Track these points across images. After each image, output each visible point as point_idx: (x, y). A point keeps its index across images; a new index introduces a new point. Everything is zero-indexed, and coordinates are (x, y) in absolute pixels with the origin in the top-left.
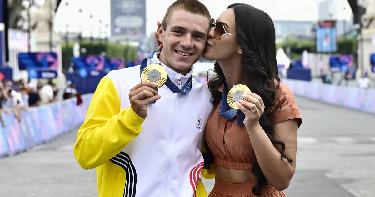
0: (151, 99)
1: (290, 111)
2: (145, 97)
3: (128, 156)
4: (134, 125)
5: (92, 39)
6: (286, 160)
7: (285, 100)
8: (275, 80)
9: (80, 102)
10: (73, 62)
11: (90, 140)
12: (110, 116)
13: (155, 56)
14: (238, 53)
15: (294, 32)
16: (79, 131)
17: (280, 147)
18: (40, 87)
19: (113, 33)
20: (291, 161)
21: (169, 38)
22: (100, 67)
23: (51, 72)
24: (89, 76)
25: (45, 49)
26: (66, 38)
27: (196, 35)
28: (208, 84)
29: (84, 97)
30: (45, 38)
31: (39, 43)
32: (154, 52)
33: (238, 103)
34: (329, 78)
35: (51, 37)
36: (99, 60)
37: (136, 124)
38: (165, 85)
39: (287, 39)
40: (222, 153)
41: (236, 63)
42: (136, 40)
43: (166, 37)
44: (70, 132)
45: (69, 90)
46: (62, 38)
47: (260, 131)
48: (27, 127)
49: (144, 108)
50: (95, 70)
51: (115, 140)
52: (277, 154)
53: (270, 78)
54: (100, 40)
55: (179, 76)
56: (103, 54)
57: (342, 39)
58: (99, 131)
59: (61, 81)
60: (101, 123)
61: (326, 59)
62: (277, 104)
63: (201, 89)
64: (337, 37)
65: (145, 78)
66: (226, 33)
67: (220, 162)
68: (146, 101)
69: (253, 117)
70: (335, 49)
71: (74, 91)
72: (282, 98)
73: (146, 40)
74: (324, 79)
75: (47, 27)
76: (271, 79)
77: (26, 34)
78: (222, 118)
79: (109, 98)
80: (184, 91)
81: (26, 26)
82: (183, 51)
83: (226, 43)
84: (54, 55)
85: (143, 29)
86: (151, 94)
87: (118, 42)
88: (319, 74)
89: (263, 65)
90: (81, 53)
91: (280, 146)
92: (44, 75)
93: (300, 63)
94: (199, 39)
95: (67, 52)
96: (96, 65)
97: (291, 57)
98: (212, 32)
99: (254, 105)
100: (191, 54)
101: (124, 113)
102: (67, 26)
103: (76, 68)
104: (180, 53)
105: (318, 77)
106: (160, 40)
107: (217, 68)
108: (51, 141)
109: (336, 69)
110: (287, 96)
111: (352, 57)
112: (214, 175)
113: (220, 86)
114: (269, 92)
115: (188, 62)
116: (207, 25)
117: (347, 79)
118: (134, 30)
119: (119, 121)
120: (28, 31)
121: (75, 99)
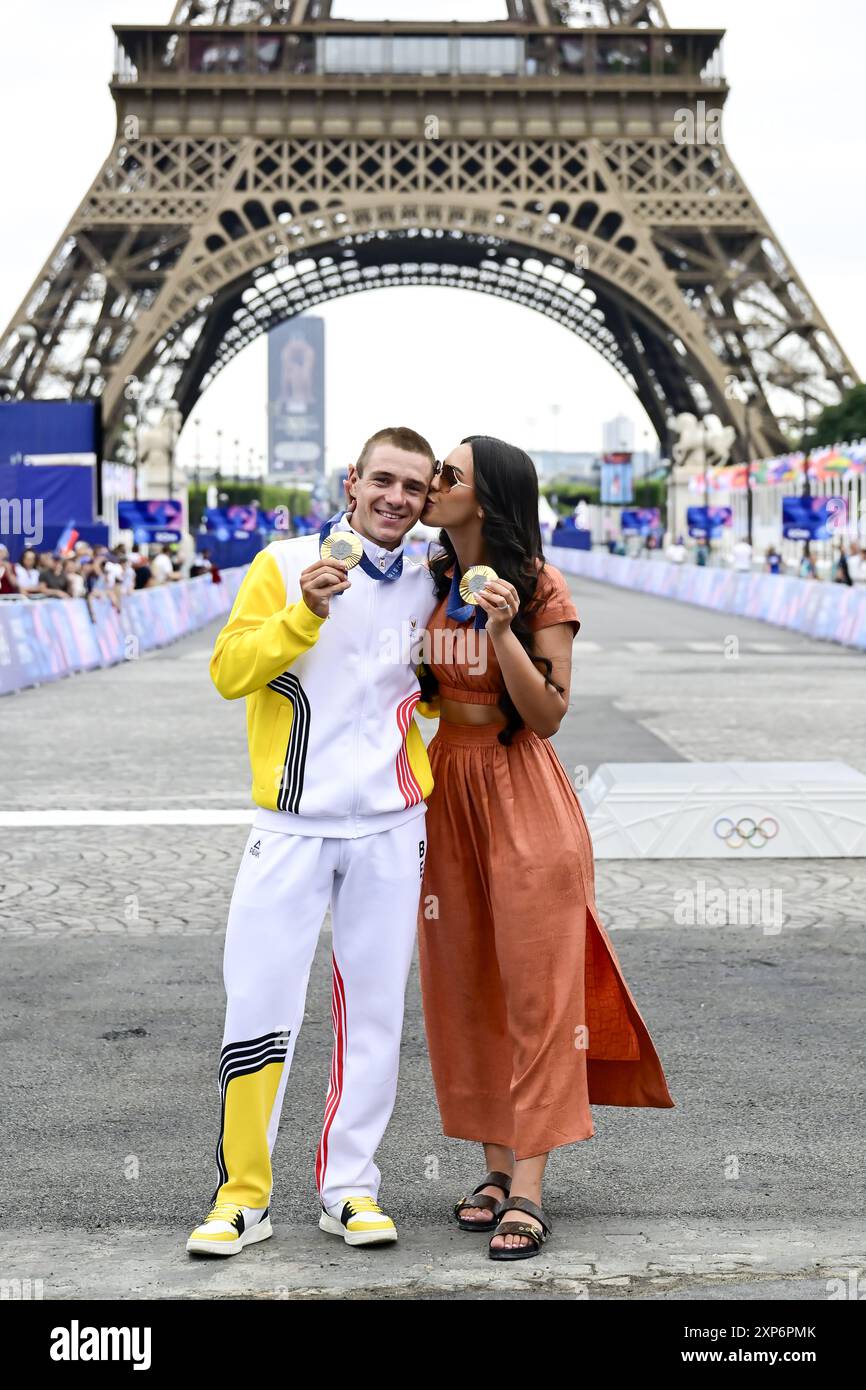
0: (335, 588)
1: (561, 610)
2: (326, 584)
3: (297, 680)
4: (307, 628)
5: (237, 478)
6: (553, 689)
7: (553, 590)
8: (537, 559)
9: (216, 579)
10: (207, 516)
11: (235, 651)
12: (269, 614)
13: (344, 519)
14: (478, 517)
15: (563, 469)
16: (219, 637)
17: (544, 667)
18: (152, 557)
19: (272, 470)
20: (561, 690)
21: (366, 490)
22: (250, 525)
23: (171, 532)
24: (232, 539)
25: (162, 495)
26: (195, 477)
27: (411, 486)
28: (429, 566)
29: (223, 573)
30: (162, 476)
31: (152, 485)
32: (344, 513)
33: (477, 595)
34: (620, 545)
35: (171, 474)
36: (249, 513)
37: (312, 627)
38: (358, 566)
39: (552, 481)
40: (451, 677)
41: (475, 530)
42: (308, 481)
43: (363, 489)
44: (200, 629)
45: (200, 562)
46: (190, 477)
47: (512, 641)
48: (131, 621)
49: (324, 602)
50: (242, 530)
51: (276, 652)
52: (540, 679)
53: (530, 556)
54: (250, 480)
55: (382, 552)
56: (256, 503)
57: (641, 483)
58: (250, 639)
59: (187, 548)
60: (253, 625)
61: (616, 514)
62: (539, 598)
63: (418, 573)
64: (633, 480)
65: (326, 554)
66: (459, 483)
67: (448, 691)
68: (328, 591)
69: (501, 617)
70: (630, 498)
71: (208, 564)
72: (548, 588)
73: (324, 482)
74: (611, 546)
75: (165, 458)
76: (530, 558)
77: (131, 470)
78: (451, 620)
79: (268, 585)
80: (390, 576)
81: (130, 457)
82: (388, 510)
83: (457, 500)
84: (176, 505)
85: (320, 463)
86: (336, 579)
87: (279, 483)
88: (604, 538)
89: (519, 535)
90: (220, 502)
91: (544, 665)
92: (160, 537)
93: (572, 520)
94: (416, 492)
95: (197, 500)
96: (244, 522)
97: (559, 512)
98: (436, 482)
99: (502, 599)
100: (402, 517)
101: (291, 609)
102: (198, 457)
103: (211, 526)
104: (385, 514)
105: (602, 544)
106: (353, 493)
107: (444, 539)
108: (169, 644)
109: (630, 531)
110: (557, 585)
111: (657, 511)
112: (438, 713)
113: (448, 569)
114: (528, 578)
115: (397, 529)
116: (429, 471)
117: (648, 547)
118: (305, 465)
119: (284, 622)
120: (134, 465)
121: (209, 576)
